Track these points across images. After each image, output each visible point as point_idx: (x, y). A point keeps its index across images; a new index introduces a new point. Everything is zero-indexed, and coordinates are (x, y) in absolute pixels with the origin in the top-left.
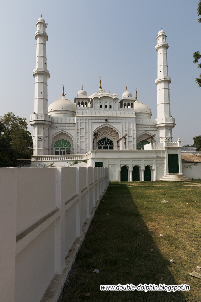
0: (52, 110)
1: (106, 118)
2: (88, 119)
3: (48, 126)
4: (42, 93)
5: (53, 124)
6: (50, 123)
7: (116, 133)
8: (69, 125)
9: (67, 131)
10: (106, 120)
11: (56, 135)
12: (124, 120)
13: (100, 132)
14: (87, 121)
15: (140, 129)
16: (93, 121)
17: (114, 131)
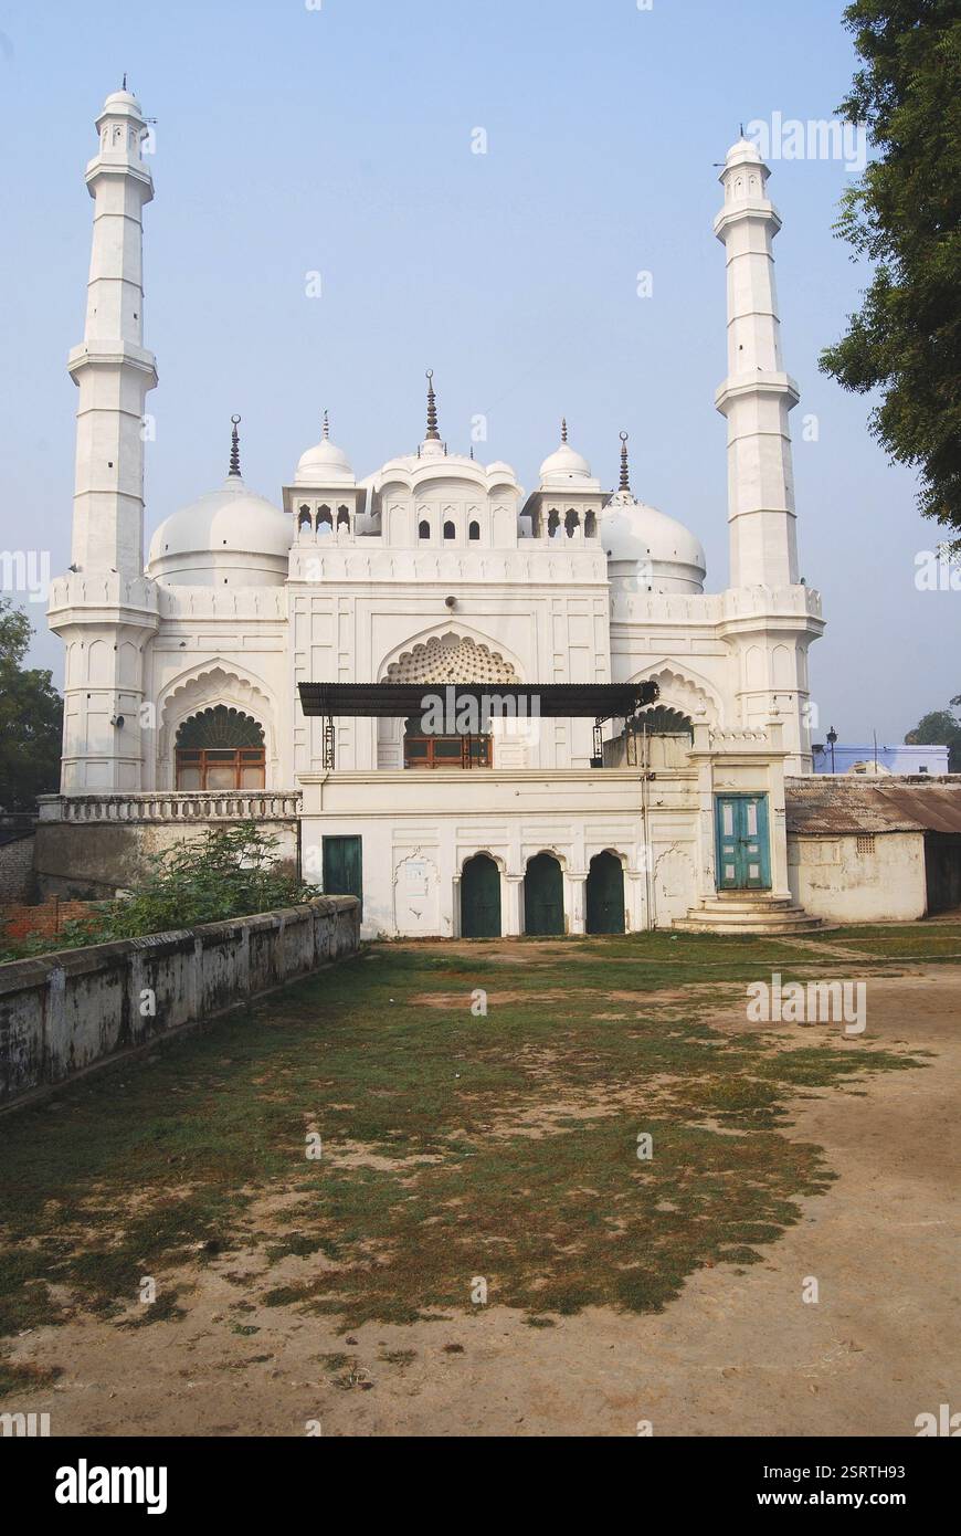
0: (169, 553)
1: (450, 592)
2: (352, 597)
3: (143, 639)
4: (111, 465)
5: (168, 627)
6: (153, 623)
7: (503, 669)
8: (252, 629)
9: (242, 659)
10: (451, 602)
11: (183, 683)
12: (550, 598)
13: (420, 664)
14: (347, 606)
15: (634, 646)
16: (378, 606)
17: (492, 661)
